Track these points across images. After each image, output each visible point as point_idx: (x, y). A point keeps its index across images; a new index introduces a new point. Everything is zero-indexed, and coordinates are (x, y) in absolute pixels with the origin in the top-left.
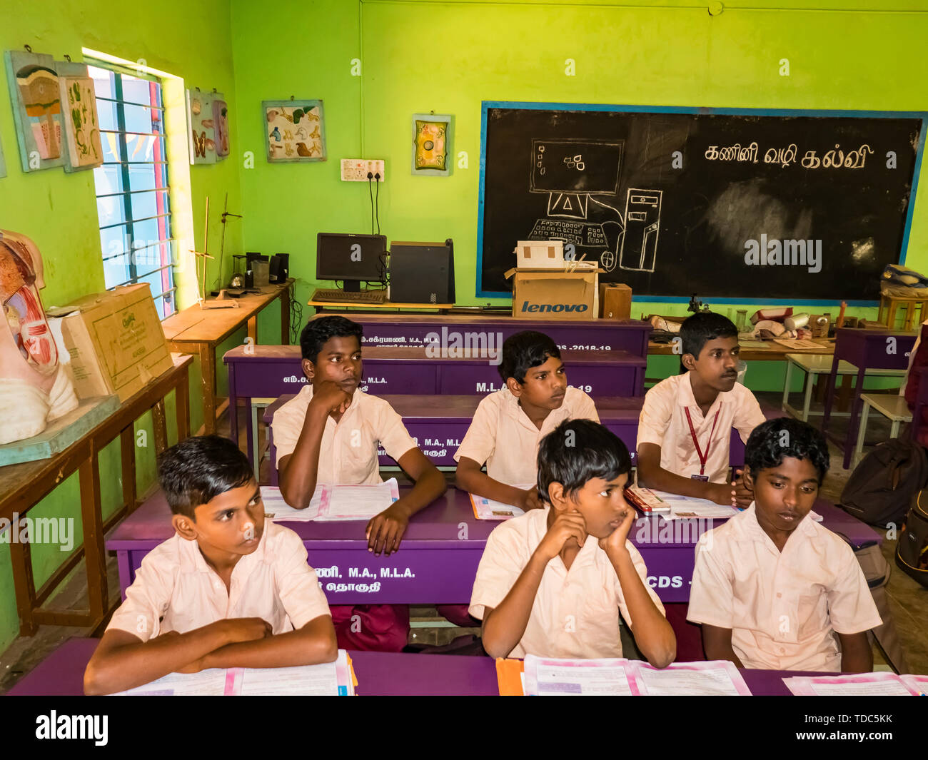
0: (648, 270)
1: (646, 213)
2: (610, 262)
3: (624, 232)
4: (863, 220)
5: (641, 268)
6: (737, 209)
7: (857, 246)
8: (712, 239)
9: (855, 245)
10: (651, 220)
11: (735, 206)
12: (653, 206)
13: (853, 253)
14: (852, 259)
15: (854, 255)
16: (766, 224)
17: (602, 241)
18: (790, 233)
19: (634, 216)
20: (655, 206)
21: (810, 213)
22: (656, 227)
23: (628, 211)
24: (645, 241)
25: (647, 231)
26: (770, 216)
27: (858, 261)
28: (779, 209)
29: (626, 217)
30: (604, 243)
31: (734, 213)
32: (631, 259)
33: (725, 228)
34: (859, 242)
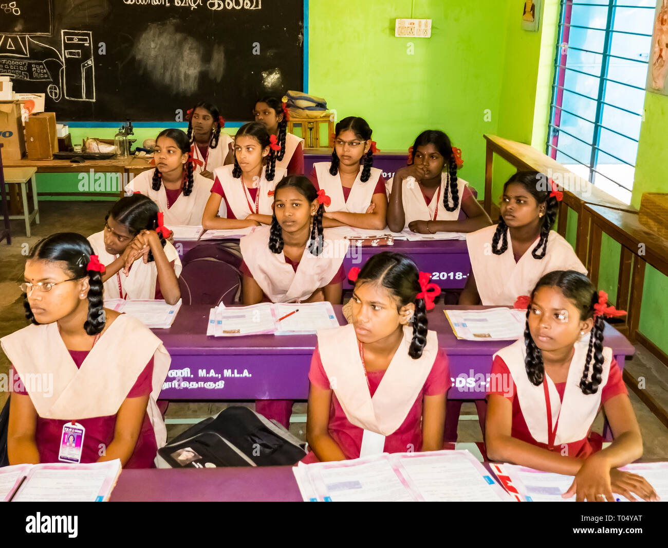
0: (91, 100)
1: (80, 51)
2: (56, 94)
3: (64, 67)
4: (268, 54)
5: (84, 99)
6: (158, 46)
7: (266, 76)
8: (141, 72)
9: (264, 75)
10: (86, 57)
11: (157, 44)
12: (86, 45)
13: (264, 82)
14: (264, 87)
15: (265, 84)
16: (185, 58)
17: (46, 76)
18: (207, 65)
19: (71, 53)
20: (87, 45)
21: (222, 48)
22: (91, 62)
23: (65, 49)
24: (84, 75)
25: (84, 66)
26: (188, 51)
27: (269, 88)
28: (194, 45)
29: (64, 55)
30: (48, 78)
31: (156, 49)
32: (74, 90)
33: (151, 62)
34: (267, 72)
